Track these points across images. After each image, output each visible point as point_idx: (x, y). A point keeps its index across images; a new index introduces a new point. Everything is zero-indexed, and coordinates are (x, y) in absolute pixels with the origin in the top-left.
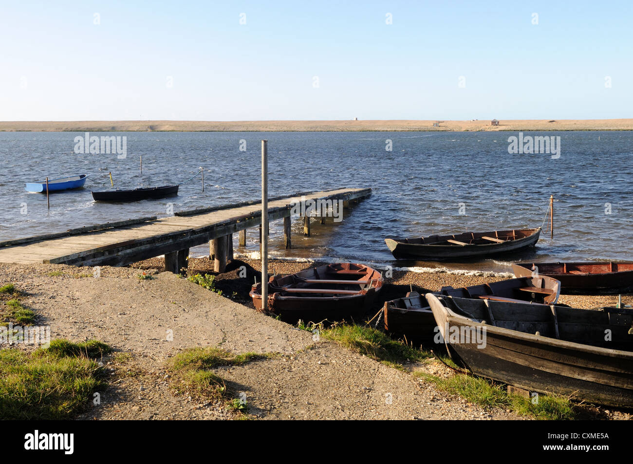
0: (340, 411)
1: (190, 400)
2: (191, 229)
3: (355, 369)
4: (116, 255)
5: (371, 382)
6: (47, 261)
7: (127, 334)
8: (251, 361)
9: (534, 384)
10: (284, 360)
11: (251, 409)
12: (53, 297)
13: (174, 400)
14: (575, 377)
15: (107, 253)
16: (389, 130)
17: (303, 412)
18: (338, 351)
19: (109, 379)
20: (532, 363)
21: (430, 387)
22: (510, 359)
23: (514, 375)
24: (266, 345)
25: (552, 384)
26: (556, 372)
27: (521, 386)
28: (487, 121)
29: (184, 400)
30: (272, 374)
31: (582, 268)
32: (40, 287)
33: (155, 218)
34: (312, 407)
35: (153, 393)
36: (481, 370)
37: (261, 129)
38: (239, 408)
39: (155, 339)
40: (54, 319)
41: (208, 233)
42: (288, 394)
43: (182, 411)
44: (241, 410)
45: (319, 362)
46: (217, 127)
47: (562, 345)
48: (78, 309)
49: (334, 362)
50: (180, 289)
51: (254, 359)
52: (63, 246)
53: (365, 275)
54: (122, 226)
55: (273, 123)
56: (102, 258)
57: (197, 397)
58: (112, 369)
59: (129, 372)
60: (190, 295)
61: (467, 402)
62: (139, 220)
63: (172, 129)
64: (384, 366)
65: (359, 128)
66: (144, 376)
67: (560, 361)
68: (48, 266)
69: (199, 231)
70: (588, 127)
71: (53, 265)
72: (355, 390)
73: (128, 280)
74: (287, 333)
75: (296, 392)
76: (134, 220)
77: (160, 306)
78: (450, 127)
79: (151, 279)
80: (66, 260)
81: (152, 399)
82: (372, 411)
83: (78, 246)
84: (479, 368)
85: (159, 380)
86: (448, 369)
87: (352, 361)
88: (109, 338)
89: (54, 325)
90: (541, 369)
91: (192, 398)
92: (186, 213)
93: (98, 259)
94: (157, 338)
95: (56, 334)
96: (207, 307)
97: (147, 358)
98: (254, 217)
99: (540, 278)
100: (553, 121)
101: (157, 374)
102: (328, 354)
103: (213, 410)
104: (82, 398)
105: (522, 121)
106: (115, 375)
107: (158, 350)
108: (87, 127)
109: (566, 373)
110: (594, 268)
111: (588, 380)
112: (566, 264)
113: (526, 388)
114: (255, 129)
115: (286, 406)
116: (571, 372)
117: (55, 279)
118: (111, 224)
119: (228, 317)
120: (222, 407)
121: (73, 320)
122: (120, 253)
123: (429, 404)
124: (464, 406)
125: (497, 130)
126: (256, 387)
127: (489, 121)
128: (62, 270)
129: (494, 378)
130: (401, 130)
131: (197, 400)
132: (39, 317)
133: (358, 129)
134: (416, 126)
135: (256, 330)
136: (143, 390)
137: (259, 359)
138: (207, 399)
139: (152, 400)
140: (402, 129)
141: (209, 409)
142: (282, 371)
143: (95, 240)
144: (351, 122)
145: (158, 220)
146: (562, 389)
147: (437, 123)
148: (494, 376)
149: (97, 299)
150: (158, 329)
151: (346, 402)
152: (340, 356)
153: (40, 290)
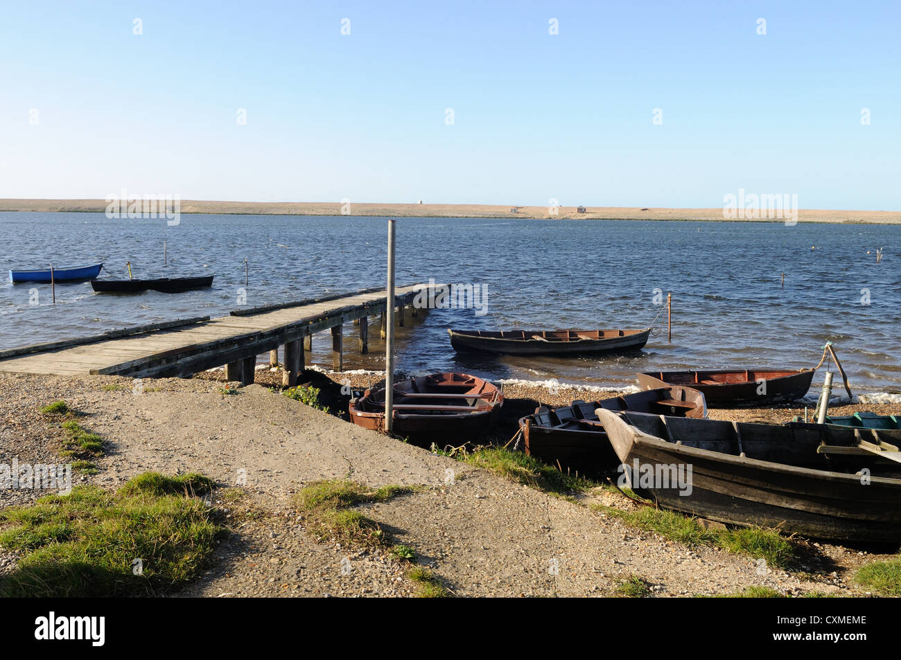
0: (525, 556)
1: (339, 548)
2: (258, 332)
3: (522, 503)
4: (174, 363)
5: (546, 519)
6: (95, 371)
7: (227, 465)
8: (395, 496)
9: (733, 516)
10: (435, 494)
11: (419, 557)
12: (118, 418)
13: (319, 549)
14: (782, 506)
15: (164, 362)
16: (459, 216)
17: (481, 559)
18: (493, 482)
19: (226, 523)
20: (733, 491)
21: (616, 523)
22: (705, 486)
23: (709, 505)
24: (404, 475)
25: (755, 515)
26: (760, 500)
27: (717, 518)
28: (572, 208)
29: (332, 548)
30: (427, 512)
31: (714, 377)
32: (97, 404)
33: (208, 318)
34: (491, 553)
35: (288, 540)
36: (667, 500)
37: (306, 212)
38: (407, 557)
39: (266, 470)
40: (128, 446)
41: (277, 336)
42: (456, 537)
43: (334, 563)
44: (409, 559)
45: (477, 496)
46: (252, 209)
47: (772, 468)
48: (154, 432)
49: (493, 494)
50: (276, 406)
51: (398, 493)
52: (106, 352)
53: (473, 388)
54: (169, 328)
55: (321, 205)
56: (159, 367)
57: (347, 544)
58: (225, 510)
59: (249, 514)
60: (291, 414)
61: (666, 540)
62: (190, 320)
63: (197, 211)
64: (553, 499)
65: (425, 213)
66: (269, 518)
67: (768, 487)
68: (99, 378)
69: (268, 334)
70: (684, 217)
71: (103, 376)
72: (532, 529)
73: (208, 395)
74: (425, 460)
75: (464, 534)
76: (183, 321)
77: (256, 427)
78: (530, 214)
79: (237, 394)
80: (117, 370)
81: (290, 548)
82: (562, 555)
83: (124, 352)
84: (665, 497)
85: (290, 523)
86: (626, 500)
87: (514, 494)
88: (207, 470)
89: (131, 454)
90: (742, 497)
91: (341, 546)
92: (244, 313)
93: (155, 369)
94: (267, 469)
95: (137, 465)
96: (317, 429)
97: (265, 495)
98: (329, 318)
99: (680, 389)
100: (646, 209)
101: (286, 515)
102: (483, 485)
103: (373, 560)
104: (204, 549)
105: (611, 208)
106: (232, 517)
107: (274, 484)
108: (88, 207)
109: (772, 501)
110: (728, 376)
111: (797, 508)
112: (697, 372)
113: (722, 520)
114: (298, 212)
115: (459, 552)
116: (778, 500)
117: (112, 394)
118: (156, 325)
119: (345, 441)
120: (383, 557)
121: (153, 447)
122: (179, 362)
123: (623, 543)
124: (664, 545)
125: (584, 218)
126: (414, 529)
127: (575, 208)
128: (118, 382)
129: (684, 509)
130: (473, 216)
131: (349, 548)
132: (108, 443)
133: (423, 214)
134: (490, 212)
135: (386, 457)
136: (275, 536)
137: (404, 493)
138: (361, 547)
139: (292, 549)
140: (475, 216)
141: (367, 559)
142: (437, 508)
143: (143, 346)
144: (413, 206)
145: (211, 320)
146: (766, 520)
147: (515, 209)
148: (683, 507)
149: (175, 420)
150: (265, 457)
151: (527, 545)
152: (498, 487)
153: (98, 408)
